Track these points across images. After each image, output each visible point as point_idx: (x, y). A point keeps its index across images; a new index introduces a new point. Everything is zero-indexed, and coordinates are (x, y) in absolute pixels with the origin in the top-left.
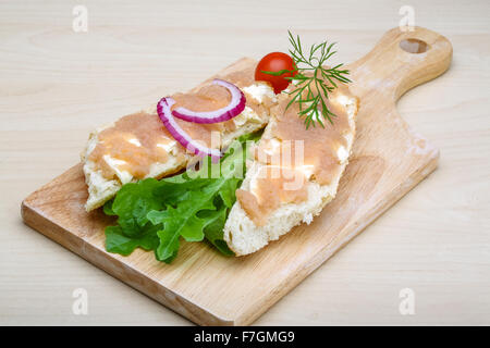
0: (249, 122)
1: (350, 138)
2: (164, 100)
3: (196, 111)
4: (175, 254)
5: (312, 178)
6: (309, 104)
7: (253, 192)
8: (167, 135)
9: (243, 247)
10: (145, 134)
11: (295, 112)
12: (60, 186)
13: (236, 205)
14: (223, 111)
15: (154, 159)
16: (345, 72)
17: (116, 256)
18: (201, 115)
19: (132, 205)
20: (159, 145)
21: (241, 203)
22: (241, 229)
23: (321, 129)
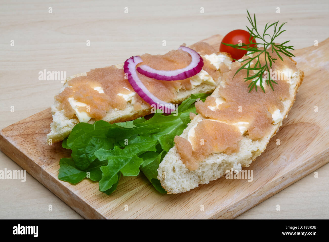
0: (204, 83)
1: (287, 104)
2: (132, 58)
3: (157, 70)
4: (114, 186)
5: (246, 134)
6: (256, 72)
7: (189, 140)
8: (128, 87)
9: (174, 186)
10: (109, 84)
11: (242, 78)
12: (34, 122)
13: (172, 150)
14: (180, 71)
15: (113, 105)
16: (290, 47)
17: (66, 184)
18: (161, 73)
19: (86, 142)
20: (120, 94)
21: (177, 148)
22: (174, 170)
23: (262, 94)
